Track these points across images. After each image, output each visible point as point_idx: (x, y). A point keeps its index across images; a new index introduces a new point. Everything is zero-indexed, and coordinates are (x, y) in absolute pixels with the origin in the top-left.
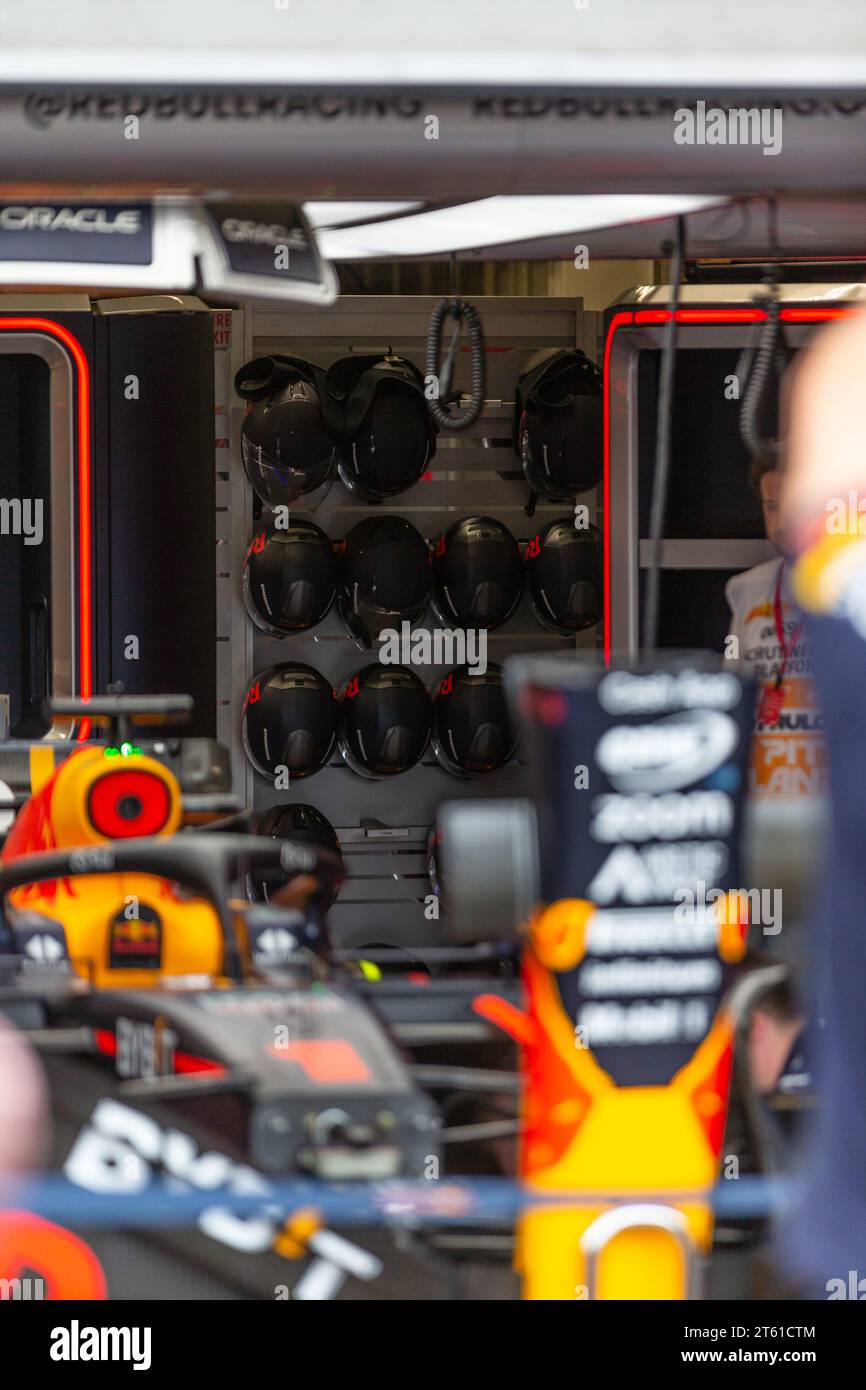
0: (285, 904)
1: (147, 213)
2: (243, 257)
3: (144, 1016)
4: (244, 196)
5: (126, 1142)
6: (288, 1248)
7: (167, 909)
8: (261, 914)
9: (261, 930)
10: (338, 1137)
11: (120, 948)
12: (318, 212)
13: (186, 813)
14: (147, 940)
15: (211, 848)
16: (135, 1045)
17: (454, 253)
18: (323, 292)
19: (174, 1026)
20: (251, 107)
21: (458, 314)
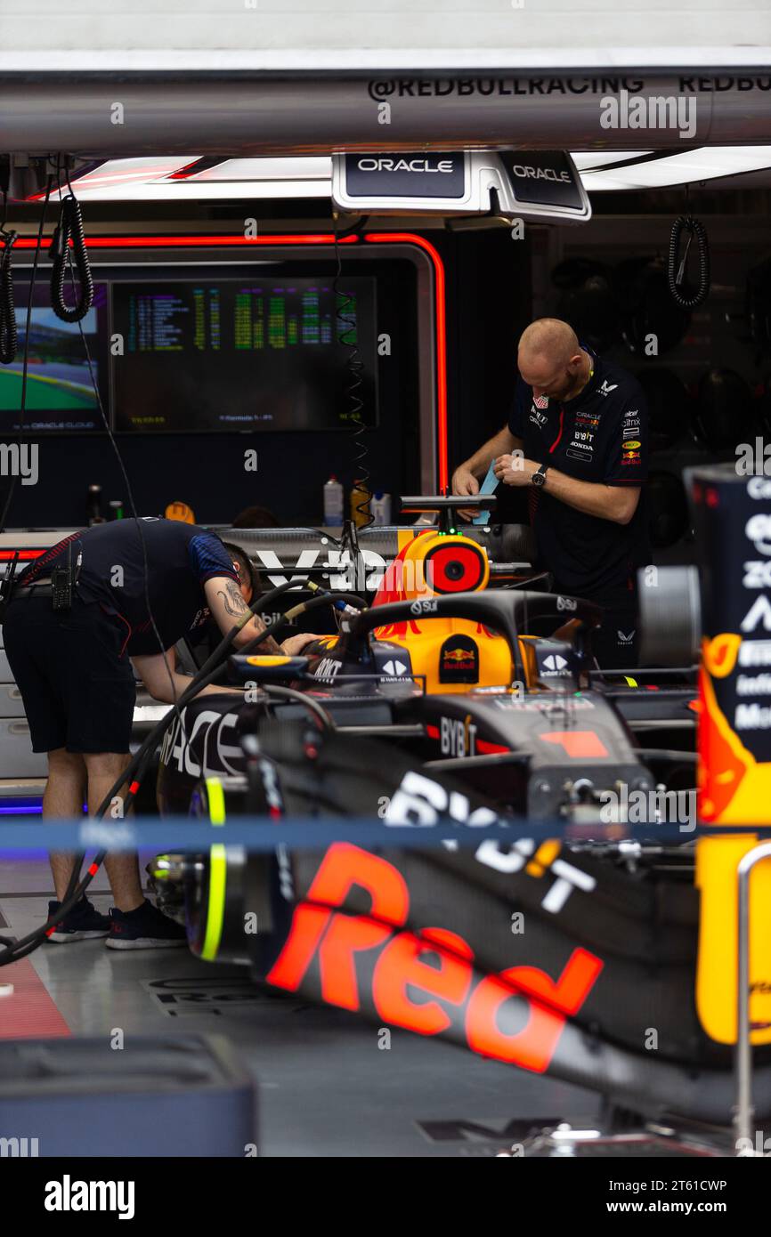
0: (562, 638)
1: (458, 160)
2: (524, 190)
3: (458, 714)
4: (523, 148)
5: (423, 798)
6: (535, 870)
7: (482, 641)
8: (545, 644)
9: (546, 654)
10: (586, 797)
11: (447, 666)
12: (580, 159)
13: (492, 573)
14: (467, 661)
15: (506, 598)
16: (452, 733)
17: (687, 185)
18: (583, 213)
19: (477, 720)
20: (524, 87)
21: (691, 228)
